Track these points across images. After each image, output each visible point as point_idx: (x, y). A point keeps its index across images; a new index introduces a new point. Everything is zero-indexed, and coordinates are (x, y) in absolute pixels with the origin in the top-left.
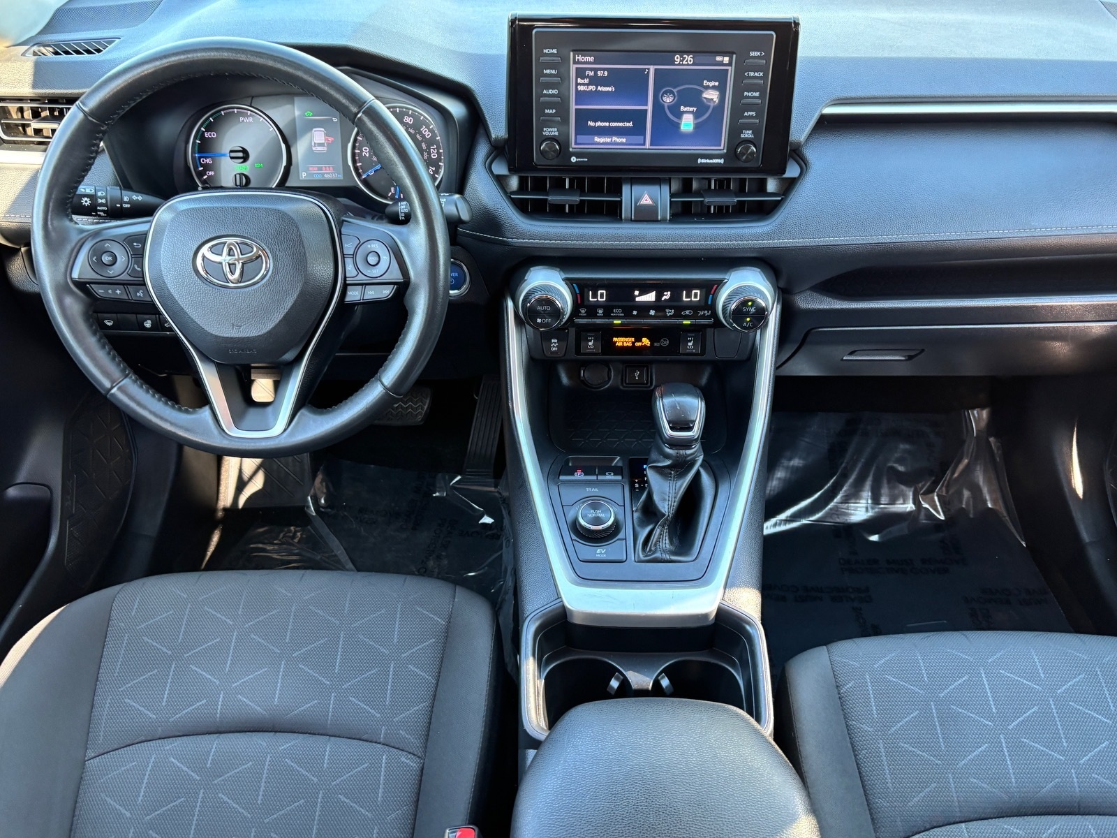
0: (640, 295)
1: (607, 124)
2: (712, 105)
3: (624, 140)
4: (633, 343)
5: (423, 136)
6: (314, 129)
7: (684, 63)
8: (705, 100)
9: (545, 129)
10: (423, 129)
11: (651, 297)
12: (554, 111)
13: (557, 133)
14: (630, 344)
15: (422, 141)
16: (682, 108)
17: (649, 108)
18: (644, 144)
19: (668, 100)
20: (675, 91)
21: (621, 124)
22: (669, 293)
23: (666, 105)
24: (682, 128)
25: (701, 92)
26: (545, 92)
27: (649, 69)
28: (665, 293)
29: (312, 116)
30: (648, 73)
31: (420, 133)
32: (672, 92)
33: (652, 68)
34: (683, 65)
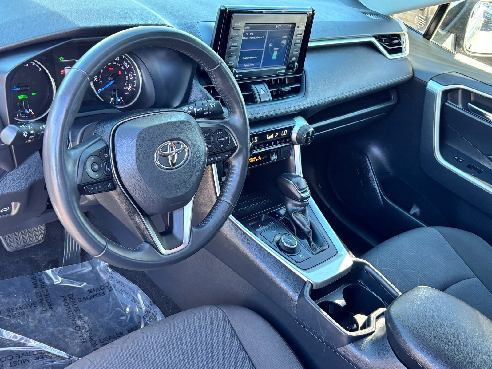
0: (269, 136)
1: (249, 58)
2: (283, 46)
3: (253, 65)
4: (255, 160)
5: (125, 67)
6: (65, 68)
7: (278, 28)
8: (282, 44)
9: (229, 62)
10: (125, 63)
11: (271, 137)
12: (234, 53)
13: (233, 64)
14: (254, 161)
15: (125, 70)
16: (275, 49)
17: (264, 49)
18: (260, 66)
19: (270, 45)
20: (273, 41)
21: (254, 58)
22: (278, 133)
23: (270, 47)
24: (273, 58)
25: (281, 41)
26: (232, 44)
27: (267, 31)
28: (276, 134)
29: (63, 60)
30: (266, 33)
31: (123, 65)
32: (272, 41)
33: (268, 31)
34: (278, 29)
